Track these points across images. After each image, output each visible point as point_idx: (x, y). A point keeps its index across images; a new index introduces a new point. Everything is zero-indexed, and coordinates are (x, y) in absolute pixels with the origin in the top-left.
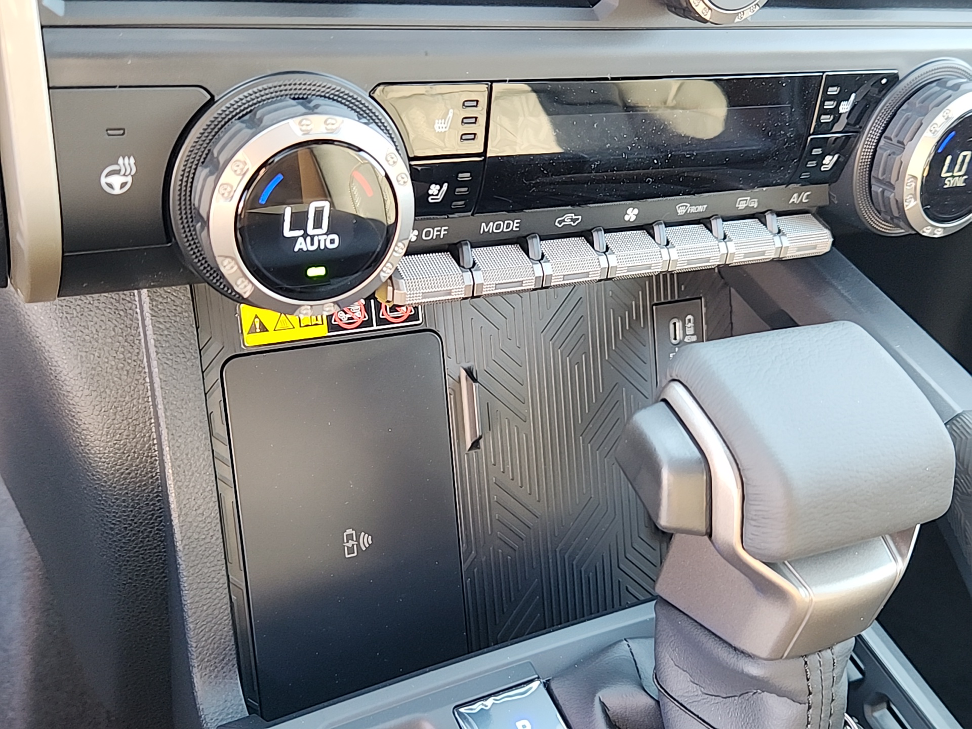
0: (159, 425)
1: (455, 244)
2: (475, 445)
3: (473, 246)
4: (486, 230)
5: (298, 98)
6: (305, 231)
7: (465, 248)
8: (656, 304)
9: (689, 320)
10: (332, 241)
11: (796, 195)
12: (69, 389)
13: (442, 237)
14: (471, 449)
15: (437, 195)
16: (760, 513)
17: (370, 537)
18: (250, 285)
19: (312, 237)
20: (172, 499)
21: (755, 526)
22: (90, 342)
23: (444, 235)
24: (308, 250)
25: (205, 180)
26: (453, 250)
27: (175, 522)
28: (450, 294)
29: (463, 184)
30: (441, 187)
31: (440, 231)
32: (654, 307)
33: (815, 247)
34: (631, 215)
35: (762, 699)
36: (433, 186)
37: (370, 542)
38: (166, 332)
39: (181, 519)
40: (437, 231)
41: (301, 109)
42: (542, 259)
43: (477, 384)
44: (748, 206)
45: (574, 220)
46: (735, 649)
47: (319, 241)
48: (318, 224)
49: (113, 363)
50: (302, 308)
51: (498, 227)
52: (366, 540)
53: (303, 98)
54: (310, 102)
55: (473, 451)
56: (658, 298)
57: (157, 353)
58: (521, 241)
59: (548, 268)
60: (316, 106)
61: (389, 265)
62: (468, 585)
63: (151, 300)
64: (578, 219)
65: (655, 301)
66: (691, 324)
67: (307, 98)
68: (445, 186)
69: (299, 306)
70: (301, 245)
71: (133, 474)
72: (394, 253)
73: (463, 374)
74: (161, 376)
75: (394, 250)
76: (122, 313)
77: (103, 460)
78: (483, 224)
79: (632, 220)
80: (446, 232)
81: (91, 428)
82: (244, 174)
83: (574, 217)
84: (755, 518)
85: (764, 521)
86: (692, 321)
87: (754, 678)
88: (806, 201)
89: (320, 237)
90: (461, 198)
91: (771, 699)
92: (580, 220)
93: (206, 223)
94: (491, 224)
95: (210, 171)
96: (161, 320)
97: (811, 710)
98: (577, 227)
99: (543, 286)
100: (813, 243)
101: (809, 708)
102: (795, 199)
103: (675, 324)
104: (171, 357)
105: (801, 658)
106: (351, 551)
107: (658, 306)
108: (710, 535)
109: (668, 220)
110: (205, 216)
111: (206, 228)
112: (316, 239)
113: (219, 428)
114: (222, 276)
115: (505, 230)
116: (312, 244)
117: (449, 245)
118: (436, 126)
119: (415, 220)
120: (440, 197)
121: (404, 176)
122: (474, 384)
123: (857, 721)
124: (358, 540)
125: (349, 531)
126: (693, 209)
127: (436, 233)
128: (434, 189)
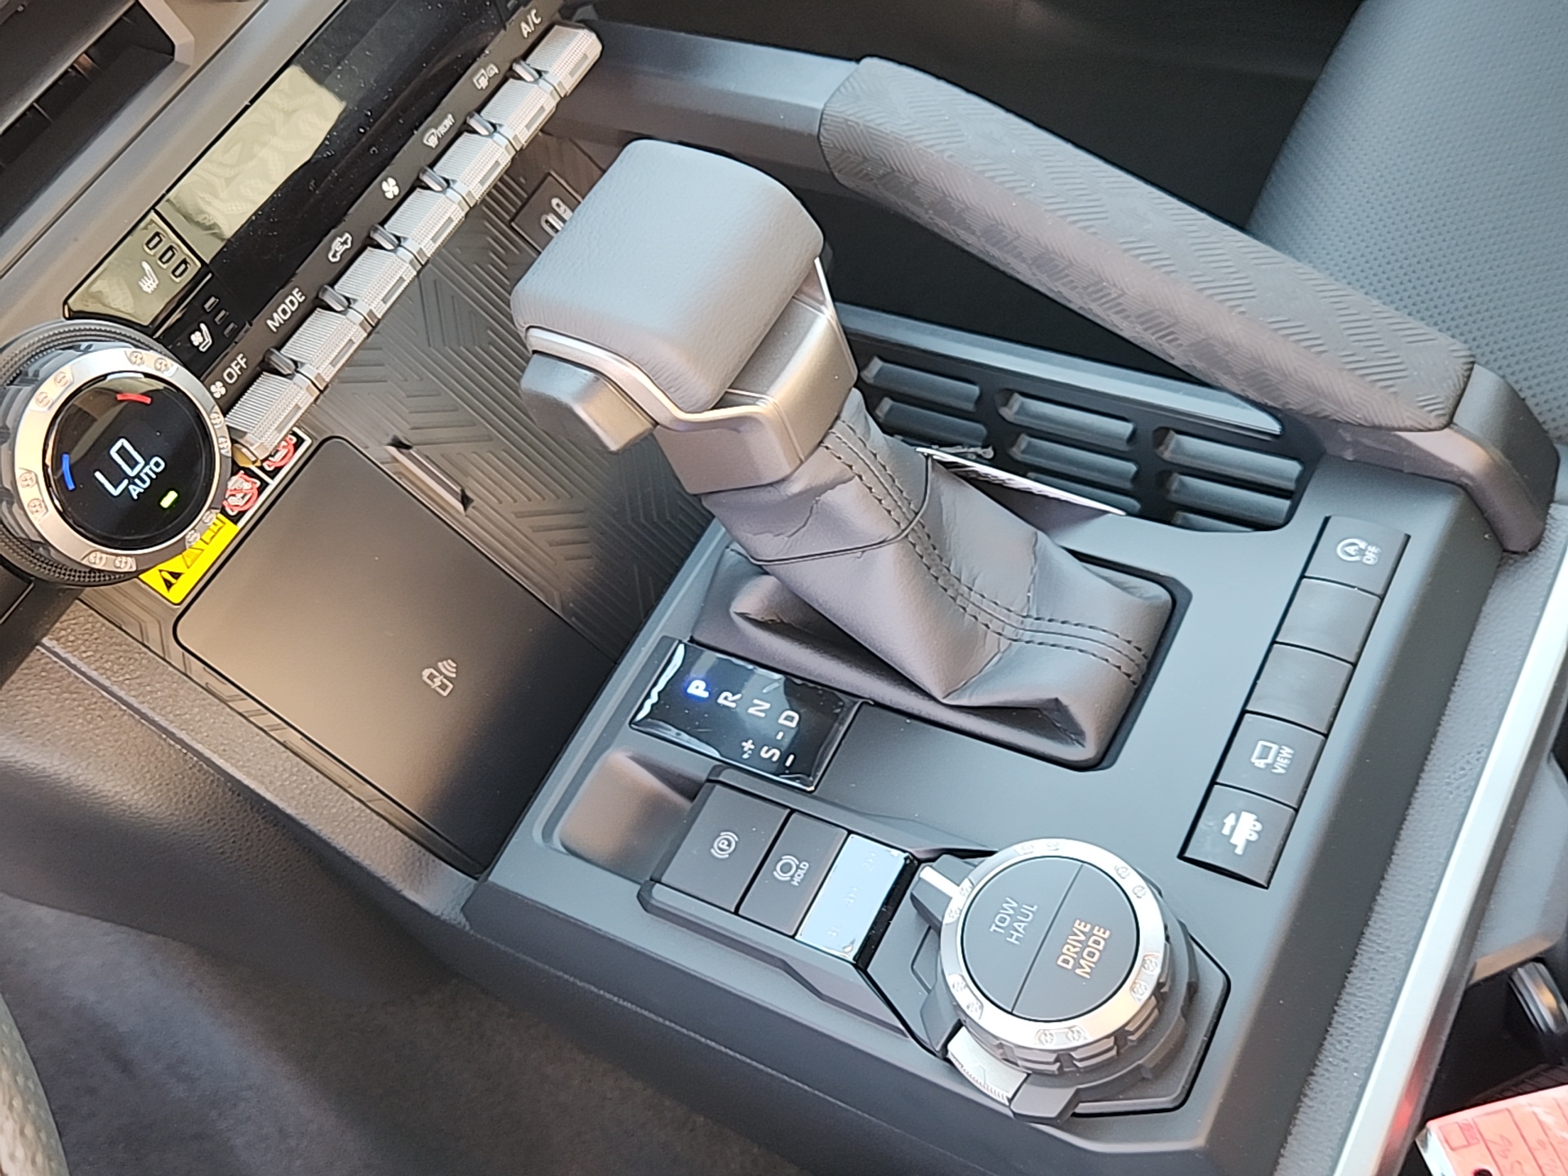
0: (173, 734)
1: (263, 360)
2: (465, 501)
3: (279, 349)
4: (277, 325)
5: (15, 378)
6: (127, 477)
7: (273, 358)
8: (512, 220)
9: (558, 205)
10: (157, 465)
11: (523, 25)
12: (65, 775)
13: (244, 366)
14: (465, 508)
15: (204, 340)
16: (668, 380)
17: (450, 661)
18: (129, 559)
19: (138, 476)
20: (247, 781)
21: (676, 391)
22: (43, 721)
23: (246, 363)
24: (145, 489)
25: (11, 513)
26: (266, 367)
27: (268, 796)
28: (299, 408)
29: (216, 309)
30: (200, 331)
31: (238, 363)
32: (513, 224)
33: (585, 57)
34: (391, 188)
35: (824, 503)
36: (193, 337)
37: (454, 665)
38: (98, 655)
39: (271, 789)
40: (236, 365)
41: (27, 389)
42: (350, 303)
43: (415, 448)
44: (490, 78)
45: (345, 243)
46: (771, 484)
47: (147, 474)
48: (133, 464)
49: (80, 721)
50: (187, 537)
51: (284, 312)
52: (448, 667)
53: (18, 375)
54: (27, 374)
55: (470, 509)
56: (507, 211)
57: (108, 678)
58: (316, 304)
59: (362, 307)
60: (36, 374)
61: (221, 440)
62: (577, 622)
63: (58, 640)
64: (347, 238)
65: (508, 218)
66: (563, 207)
67: (21, 371)
68: (203, 326)
69: (184, 538)
70: (135, 491)
71: (194, 794)
72: (216, 427)
73: (393, 450)
74: (133, 693)
75: (213, 425)
76: (43, 674)
77: (156, 805)
78: (269, 322)
79: (396, 193)
80: (245, 360)
81: (118, 789)
82: (37, 482)
83: (342, 240)
84: (669, 385)
85: (677, 382)
86: (561, 203)
87: (801, 493)
88: (539, 20)
89: (145, 471)
90: (226, 322)
91: (829, 496)
92: (350, 238)
93: (46, 544)
94: (275, 315)
95: (8, 503)
96: (83, 648)
97: (864, 478)
98: (355, 244)
99: (374, 326)
100: (579, 56)
101: (860, 477)
102: (526, 29)
103: (547, 221)
104: (124, 671)
105: (820, 448)
106: (443, 687)
107: (516, 220)
108: (657, 423)
109: (429, 161)
110: (39, 539)
111: (50, 548)
112: (142, 475)
113: (227, 690)
114: (100, 571)
115: (293, 309)
116: (144, 482)
117: (259, 365)
118: (145, 288)
119: (202, 382)
120: (209, 340)
121: (160, 361)
122: (411, 451)
123: (936, 447)
124: (441, 673)
125: (426, 673)
126: (442, 130)
127: (237, 368)
128: (196, 338)
